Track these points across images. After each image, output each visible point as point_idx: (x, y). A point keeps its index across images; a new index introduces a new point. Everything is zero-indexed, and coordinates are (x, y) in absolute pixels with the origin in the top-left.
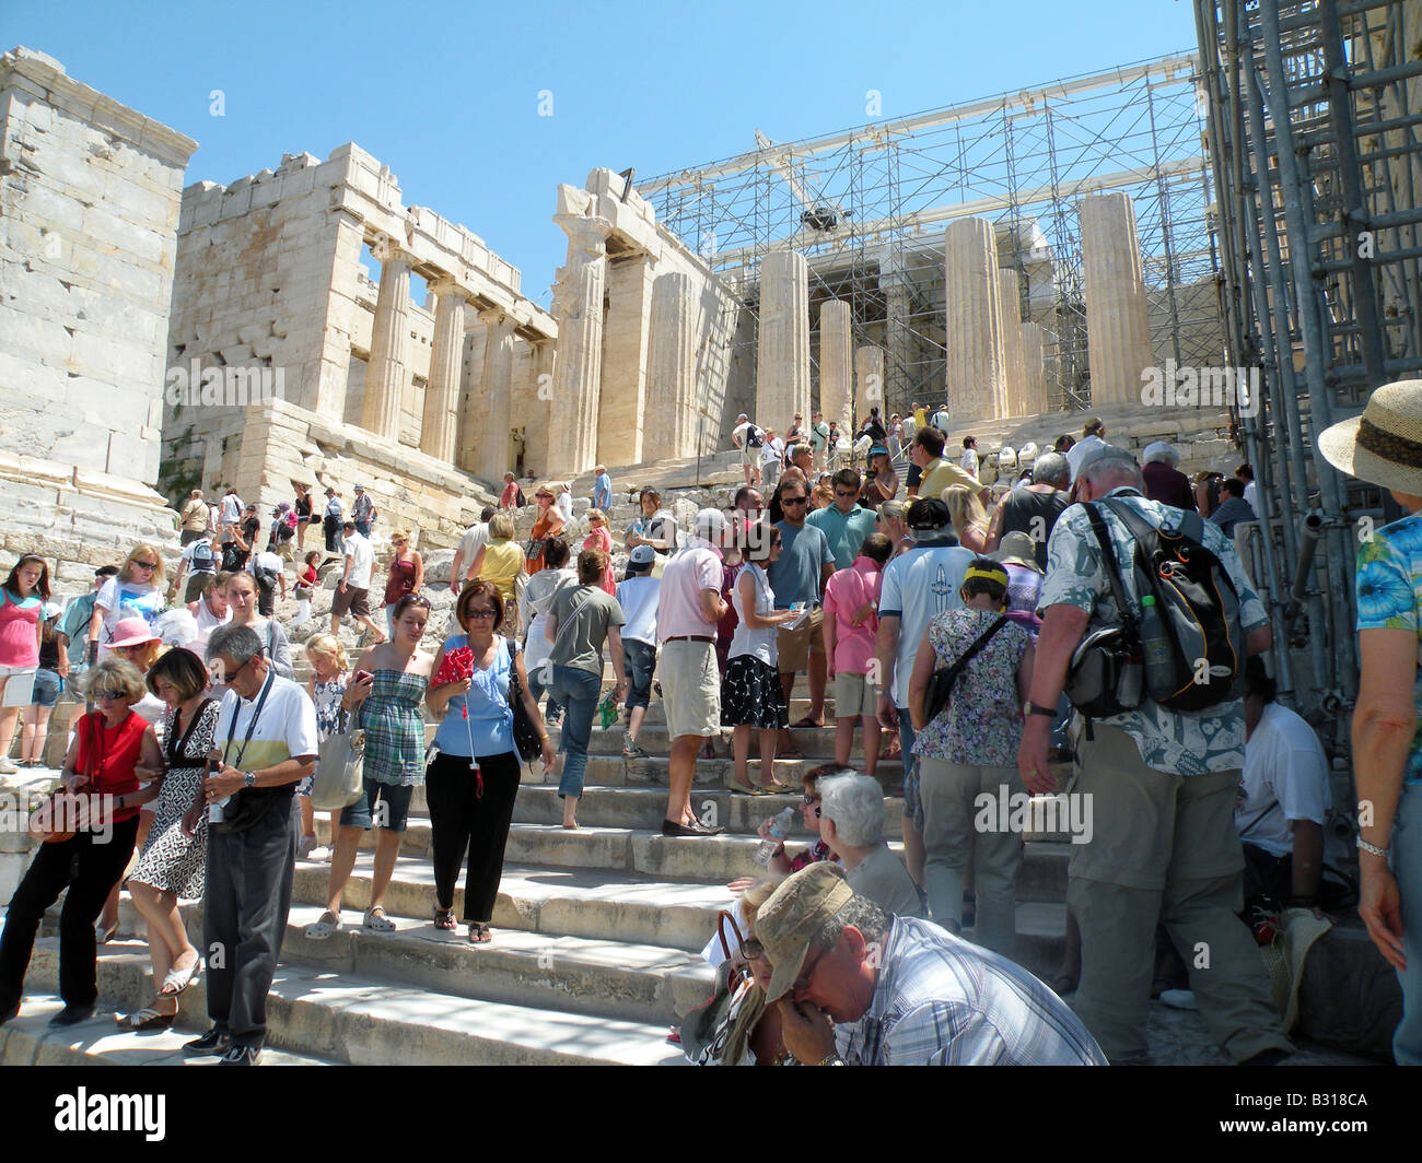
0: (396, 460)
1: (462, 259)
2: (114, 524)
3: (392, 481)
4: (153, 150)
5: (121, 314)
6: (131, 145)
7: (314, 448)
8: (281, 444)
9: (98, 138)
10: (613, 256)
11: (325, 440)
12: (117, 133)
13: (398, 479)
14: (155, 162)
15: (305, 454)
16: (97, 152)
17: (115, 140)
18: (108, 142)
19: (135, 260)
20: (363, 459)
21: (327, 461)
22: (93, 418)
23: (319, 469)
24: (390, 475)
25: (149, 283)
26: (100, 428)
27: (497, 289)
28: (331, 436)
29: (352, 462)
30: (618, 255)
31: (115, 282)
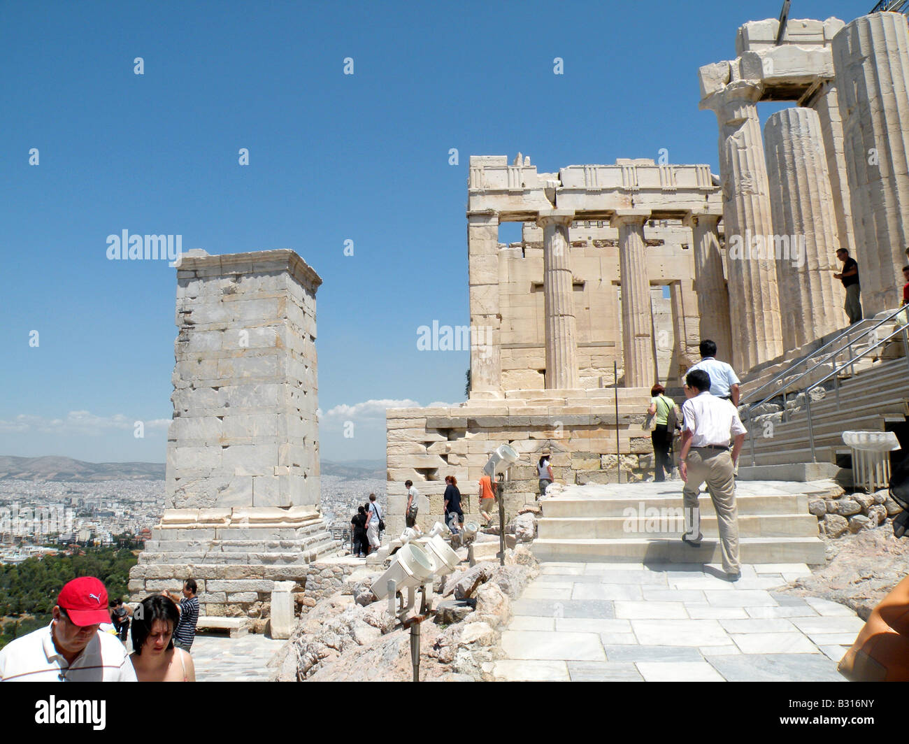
0: (530, 419)
1: (622, 191)
2: (249, 545)
3: (531, 438)
4: (261, 270)
5: (252, 394)
6: (248, 276)
7: (437, 437)
8: (399, 443)
9: (228, 283)
10: (801, 100)
11: (445, 426)
12: (238, 273)
13: (536, 434)
14: (267, 277)
15: (428, 444)
16: (230, 292)
17: (238, 277)
18: (234, 282)
19: (257, 352)
20: (491, 429)
21: (449, 444)
22: (240, 472)
23: (444, 452)
24: (527, 434)
25: (269, 364)
26: (245, 477)
27: (679, 196)
28: (451, 422)
29: (482, 436)
30: (804, 96)
31: (246, 374)
